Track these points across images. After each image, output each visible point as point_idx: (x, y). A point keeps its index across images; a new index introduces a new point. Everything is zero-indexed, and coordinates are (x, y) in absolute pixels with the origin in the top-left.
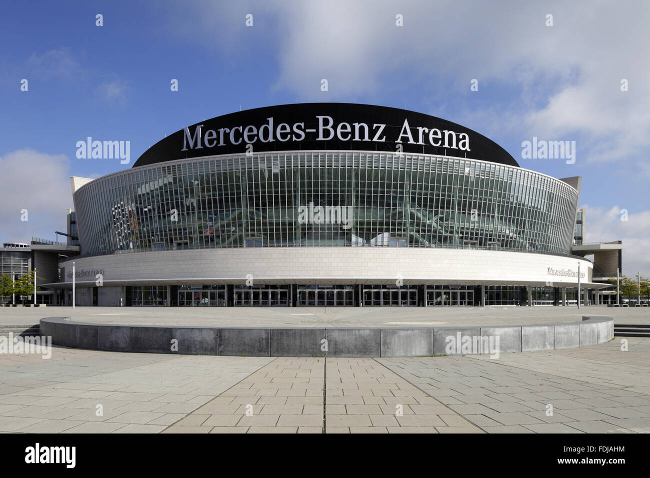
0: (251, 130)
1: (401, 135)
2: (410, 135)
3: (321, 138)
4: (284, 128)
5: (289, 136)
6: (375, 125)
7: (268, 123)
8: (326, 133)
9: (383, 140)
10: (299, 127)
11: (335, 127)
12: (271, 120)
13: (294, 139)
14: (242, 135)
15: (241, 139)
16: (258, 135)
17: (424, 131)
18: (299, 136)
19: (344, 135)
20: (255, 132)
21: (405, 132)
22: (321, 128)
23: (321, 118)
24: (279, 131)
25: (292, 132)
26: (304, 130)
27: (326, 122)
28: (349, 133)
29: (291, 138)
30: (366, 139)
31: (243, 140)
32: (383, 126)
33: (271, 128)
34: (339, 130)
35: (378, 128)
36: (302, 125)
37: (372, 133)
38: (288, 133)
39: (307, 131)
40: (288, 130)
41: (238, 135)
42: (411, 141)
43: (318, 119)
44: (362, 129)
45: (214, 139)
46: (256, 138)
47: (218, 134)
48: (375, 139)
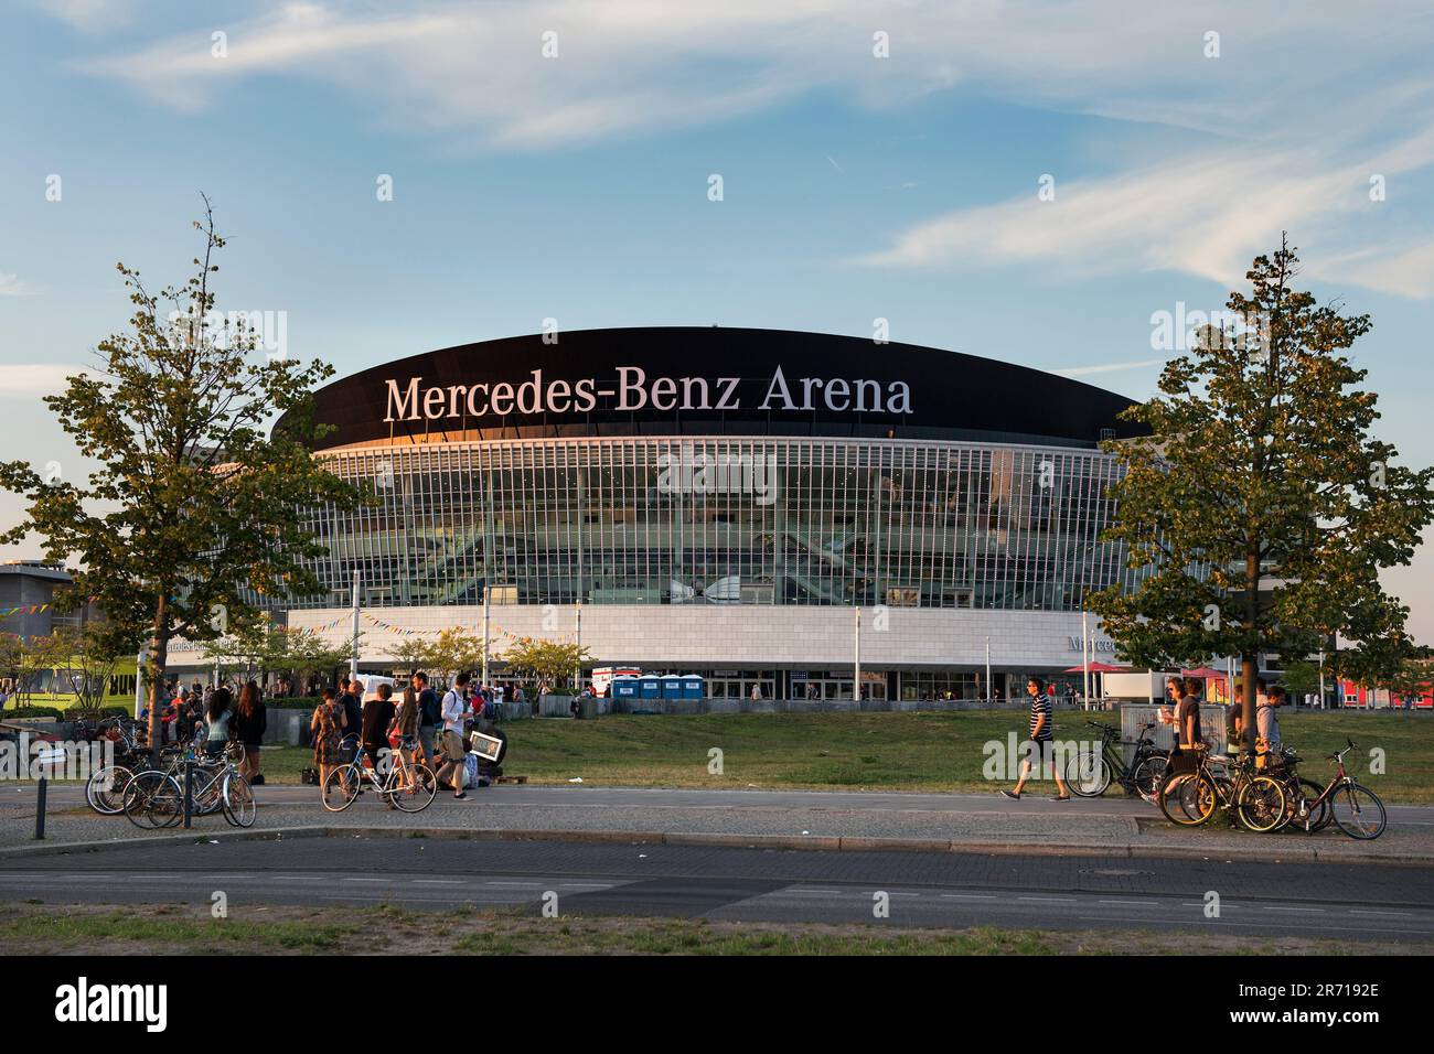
0: (503, 391)
1: (769, 395)
2: (786, 394)
3: (623, 406)
4: (559, 389)
5: (569, 403)
6: (720, 381)
7: (532, 379)
8: (633, 397)
9: (736, 407)
10: (585, 388)
11: (648, 387)
12: (538, 374)
13: (577, 407)
14: (488, 399)
15: (486, 406)
16: (514, 400)
17: (815, 384)
18: (584, 403)
19: (664, 400)
20: (511, 395)
21: (777, 389)
22: (624, 388)
23: (623, 371)
24: (551, 394)
25: (574, 396)
26: (594, 393)
27: (632, 378)
28: (672, 396)
29: (572, 406)
30: (705, 405)
31: (490, 408)
32: (735, 382)
33: (537, 388)
34: (655, 391)
35: (726, 384)
36: (592, 383)
37: (715, 396)
38: (566, 398)
39: (600, 393)
40: (567, 392)
41: (482, 399)
42: (789, 405)
43: (619, 372)
44: (696, 389)
45: (440, 405)
46: (512, 405)
47: (447, 395)
48: (721, 405)
